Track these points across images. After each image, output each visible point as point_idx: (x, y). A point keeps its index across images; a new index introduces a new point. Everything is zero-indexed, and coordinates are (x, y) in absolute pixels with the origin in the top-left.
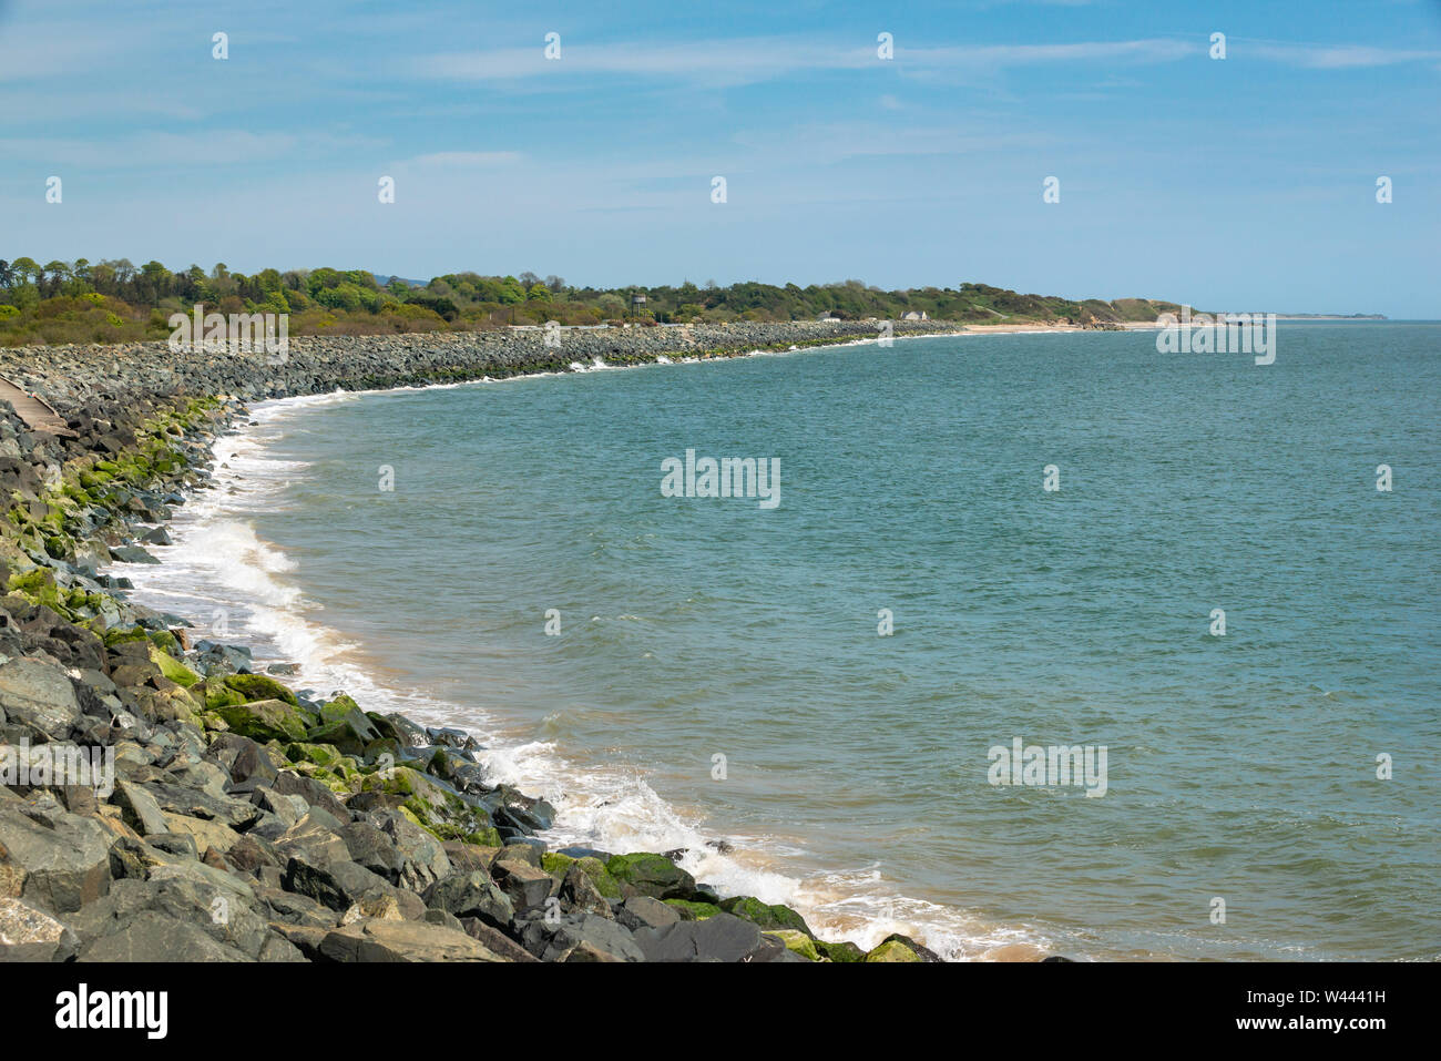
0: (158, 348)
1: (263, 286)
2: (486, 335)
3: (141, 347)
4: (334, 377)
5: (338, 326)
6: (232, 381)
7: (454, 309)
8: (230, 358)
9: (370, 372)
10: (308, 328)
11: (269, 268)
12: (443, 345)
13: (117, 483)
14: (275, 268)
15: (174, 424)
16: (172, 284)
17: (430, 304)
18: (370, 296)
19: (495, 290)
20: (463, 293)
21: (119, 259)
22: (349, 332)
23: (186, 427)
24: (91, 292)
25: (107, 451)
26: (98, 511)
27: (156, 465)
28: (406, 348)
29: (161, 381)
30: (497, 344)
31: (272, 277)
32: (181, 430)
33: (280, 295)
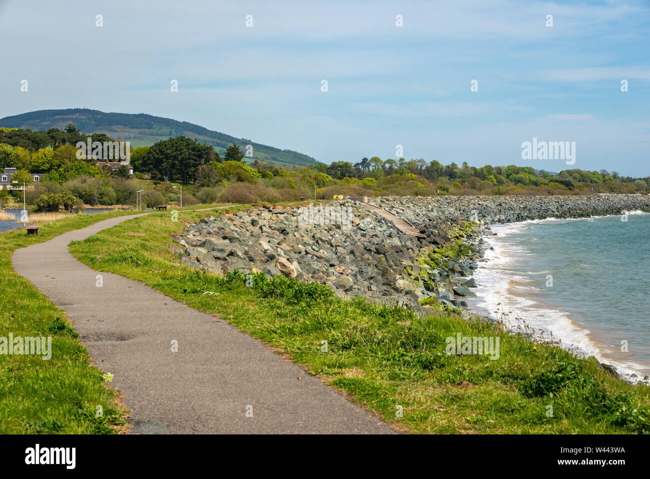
0: (447, 199)
1: (485, 172)
2: (591, 197)
3: (439, 198)
4: (526, 214)
5: (523, 191)
6: (481, 215)
7: (572, 185)
8: (479, 204)
9: (541, 212)
10: (510, 192)
11: (488, 165)
12: (572, 201)
13: (445, 259)
14: (490, 165)
15: (461, 233)
16: (444, 170)
17: (562, 182)
18: (533, 178)
19: (589, 177)
20: (574, 178)
21: (419, 159)
22: (530, 194)
23: (467, 235)
24: (408, 173)
25: (438, 244)
26: (441, 271)
27: (460, 251)
28: (556, 202)
29: (450, 214)
30: (596, 202)
31: (489, 168)
32: (465, 236)
33: (492, 177)
